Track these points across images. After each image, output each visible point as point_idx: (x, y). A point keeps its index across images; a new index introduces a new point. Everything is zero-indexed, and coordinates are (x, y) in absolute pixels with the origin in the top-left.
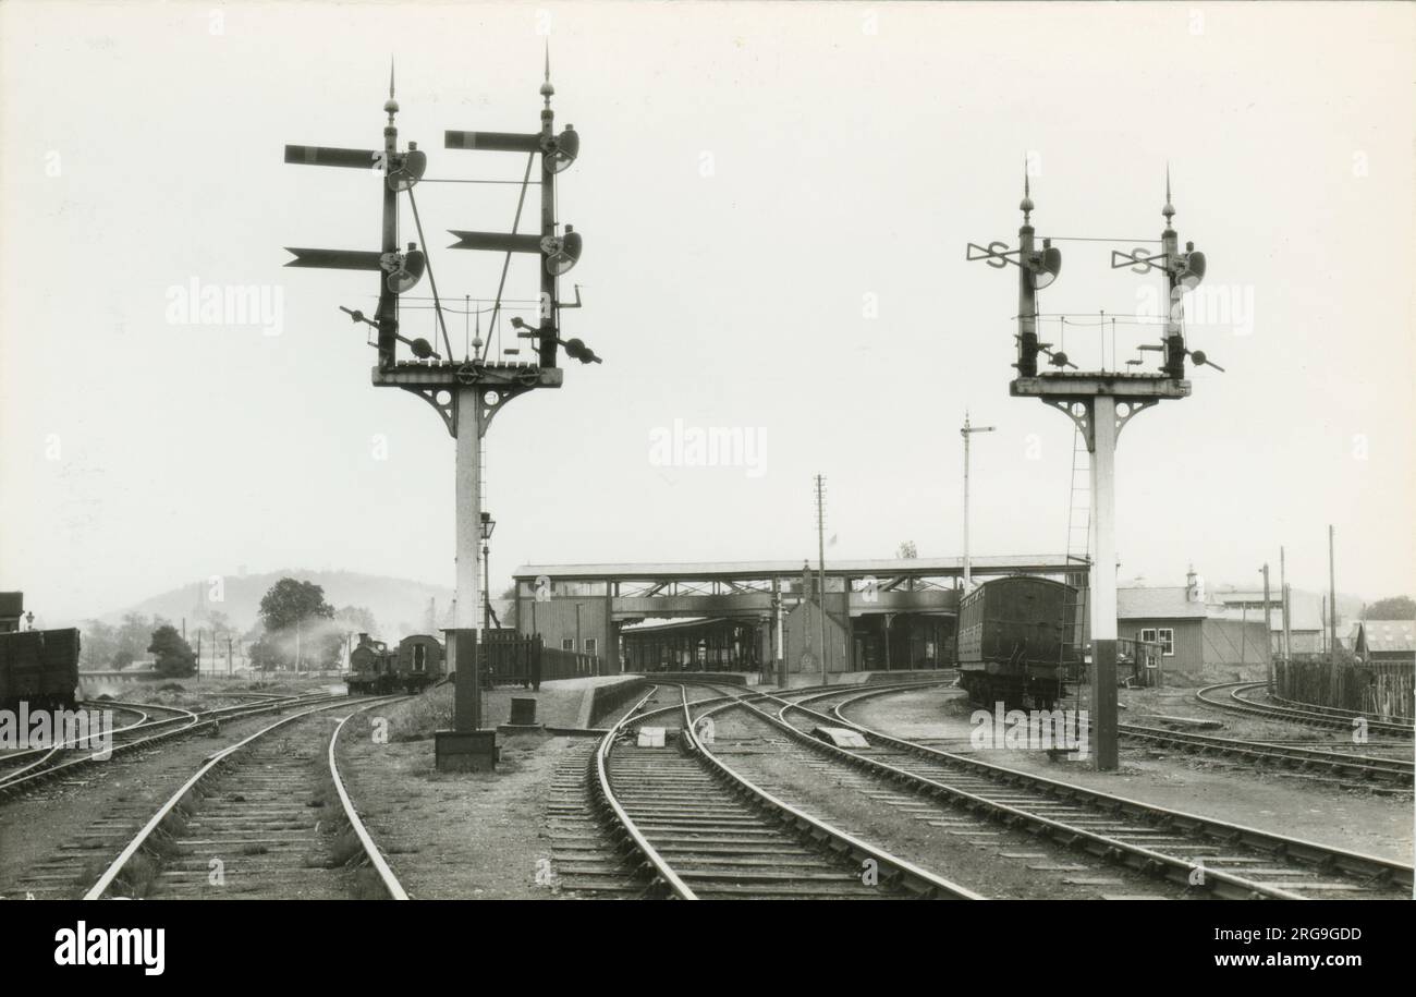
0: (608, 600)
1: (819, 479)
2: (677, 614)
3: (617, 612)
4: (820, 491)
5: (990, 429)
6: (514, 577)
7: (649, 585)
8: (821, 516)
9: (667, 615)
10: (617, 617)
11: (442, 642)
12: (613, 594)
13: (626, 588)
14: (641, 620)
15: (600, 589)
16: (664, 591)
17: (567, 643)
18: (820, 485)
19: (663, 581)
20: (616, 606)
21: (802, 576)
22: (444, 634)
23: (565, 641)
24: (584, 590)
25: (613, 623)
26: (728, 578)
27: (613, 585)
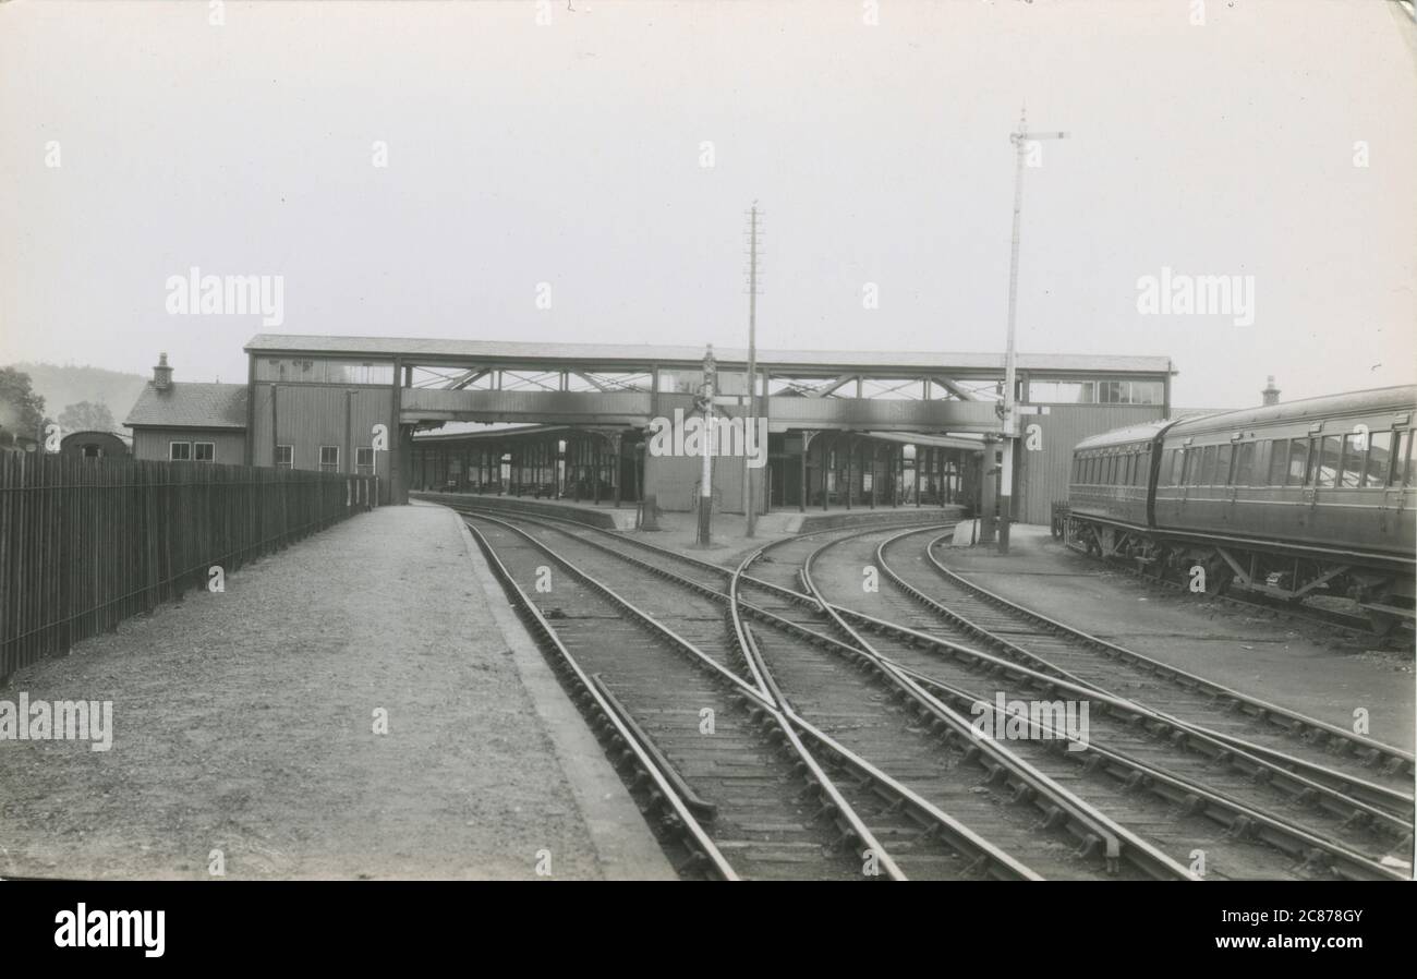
0: (395, 391)
1: (754, 213)
2: (502, 417)
3: (410, 410)
4: (754, 232)
5: (1061, 135)
6: (247, 350)
7: (459, 372)
8: (753, 273)
9: (486, 417)
10: (408, 418)
11: (129, 442)
12: (403, 383)
13: (423, 377)
14: (440, 424)
15: (383, 375)
16: (484, 383)
17: (329, 454)
18: (754, 223)
19: (482, 367)
20: (406, 402)
21: (701, 368)
22: (130, 431)
23: (325, 451)
24: (356, 374)
25: (402, 426)
26: (585, 366)
27: (404, 370)
